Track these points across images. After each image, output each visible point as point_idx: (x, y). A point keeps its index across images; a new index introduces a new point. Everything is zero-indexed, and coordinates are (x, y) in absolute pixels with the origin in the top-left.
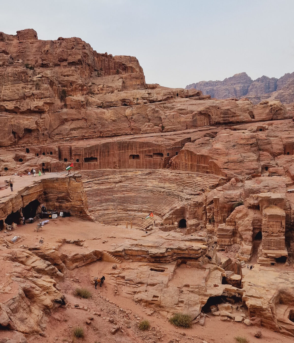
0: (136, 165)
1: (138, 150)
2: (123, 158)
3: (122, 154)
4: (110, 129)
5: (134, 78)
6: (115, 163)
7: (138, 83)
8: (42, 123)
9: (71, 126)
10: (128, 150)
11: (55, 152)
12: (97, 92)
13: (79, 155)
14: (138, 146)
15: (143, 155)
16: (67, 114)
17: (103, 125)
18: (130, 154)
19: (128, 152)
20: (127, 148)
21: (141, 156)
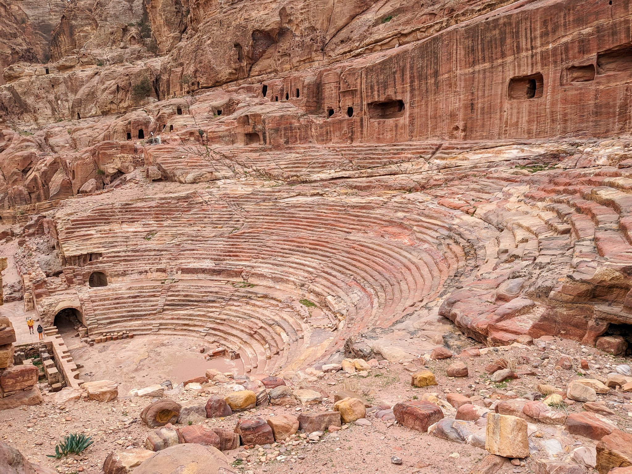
1: (539, 50)
2: (483, 96)
3: (481, 76)
6: (453, 116)
8: (302, 13)
10: (503, 55)
13: (353, 92)
14: (538, 32)
15: (555, 73)
18: (511, 77)
19: (503, 65)
20: (499, 49)
21: (550, 76)
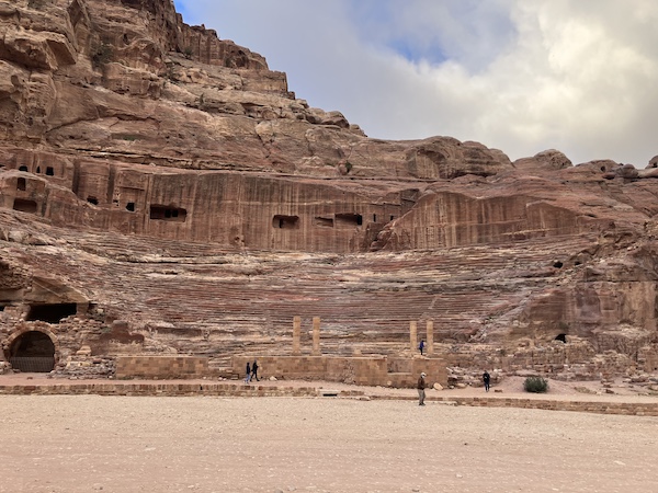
0: (290, 242)
1: (297, 204)
2: (256, 221)
3: (255, 209)
4: (219, 154)
5: (265, 77)
7: (274, 88)
8: (32, 91)
9: (113, 128)
11: (64, 168)
12: (185, 77)
13: (138, 191)
14: (297, 195)
15: (308, 219)
16: (106, 98)
17: (202, 143)
18: (275, 214)
19: (270, 206)
20: (269, 196)
21: (305, 219)
